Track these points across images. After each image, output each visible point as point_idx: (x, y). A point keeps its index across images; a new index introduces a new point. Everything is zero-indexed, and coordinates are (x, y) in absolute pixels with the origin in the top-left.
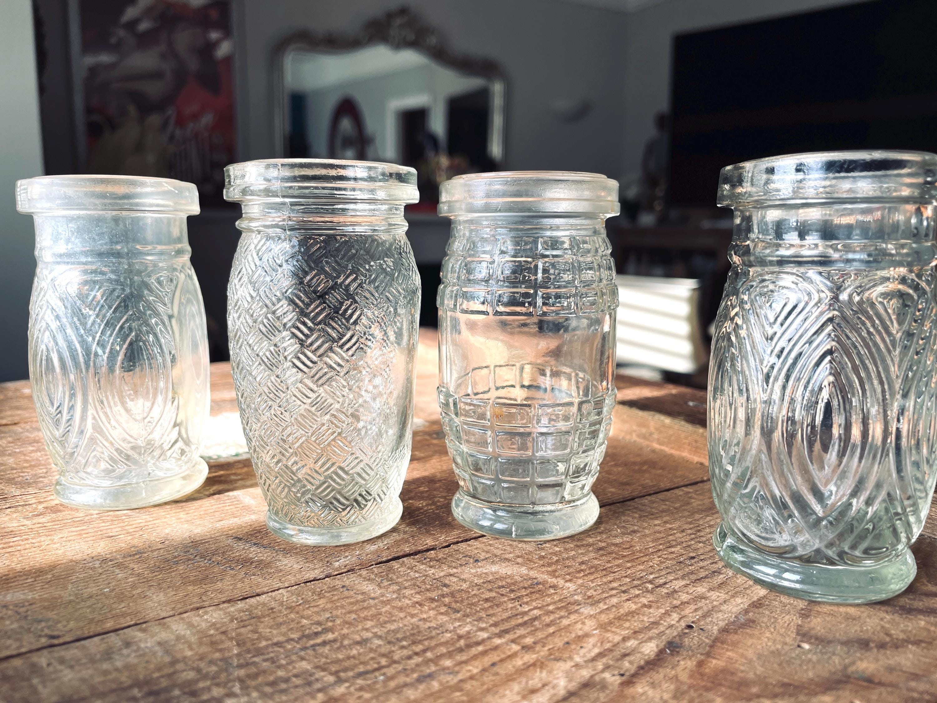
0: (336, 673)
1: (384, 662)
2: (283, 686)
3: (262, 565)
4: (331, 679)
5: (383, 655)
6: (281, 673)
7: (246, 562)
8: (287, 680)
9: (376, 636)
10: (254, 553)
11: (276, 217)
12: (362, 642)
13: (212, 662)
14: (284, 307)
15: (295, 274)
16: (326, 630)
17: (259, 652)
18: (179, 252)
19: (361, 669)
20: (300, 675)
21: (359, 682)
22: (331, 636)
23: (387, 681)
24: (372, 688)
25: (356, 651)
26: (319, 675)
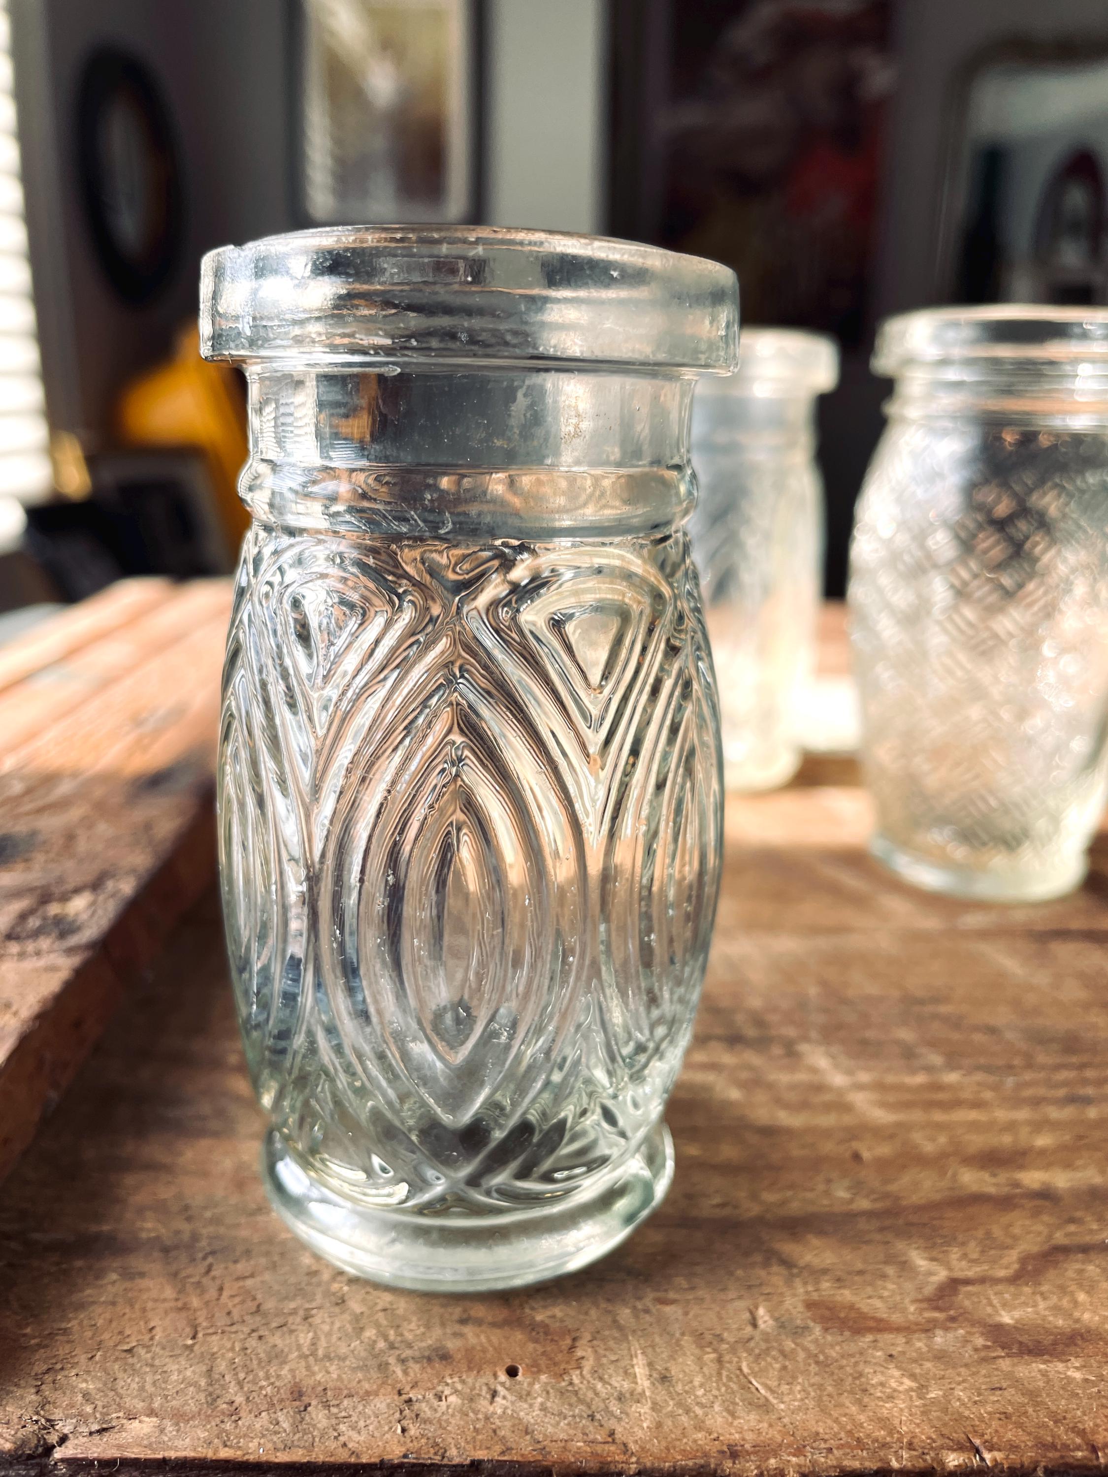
0: (948, 1055)
1: (1017, 1061)
3: (858, 901)
4: (939, 1060)
5: (1019, 1053)
6: (871, 1034)
7: (835, 891)
8: (880, 1044)
9: (1011, 1027)
10: (850, 880)
11: (948, 401)
12: (992, 1030)
13: (784, 996)
16: (938, 1001)
17: (845, 1002)
18: (791, 445)
19: (982, 1061)
20: (898, 1042)
21: (979, 1077)
22: (944, 1009)
23: (1019, 1086)
24: (995, 1088)
25: (978, 1038)
26: (923, 1050)
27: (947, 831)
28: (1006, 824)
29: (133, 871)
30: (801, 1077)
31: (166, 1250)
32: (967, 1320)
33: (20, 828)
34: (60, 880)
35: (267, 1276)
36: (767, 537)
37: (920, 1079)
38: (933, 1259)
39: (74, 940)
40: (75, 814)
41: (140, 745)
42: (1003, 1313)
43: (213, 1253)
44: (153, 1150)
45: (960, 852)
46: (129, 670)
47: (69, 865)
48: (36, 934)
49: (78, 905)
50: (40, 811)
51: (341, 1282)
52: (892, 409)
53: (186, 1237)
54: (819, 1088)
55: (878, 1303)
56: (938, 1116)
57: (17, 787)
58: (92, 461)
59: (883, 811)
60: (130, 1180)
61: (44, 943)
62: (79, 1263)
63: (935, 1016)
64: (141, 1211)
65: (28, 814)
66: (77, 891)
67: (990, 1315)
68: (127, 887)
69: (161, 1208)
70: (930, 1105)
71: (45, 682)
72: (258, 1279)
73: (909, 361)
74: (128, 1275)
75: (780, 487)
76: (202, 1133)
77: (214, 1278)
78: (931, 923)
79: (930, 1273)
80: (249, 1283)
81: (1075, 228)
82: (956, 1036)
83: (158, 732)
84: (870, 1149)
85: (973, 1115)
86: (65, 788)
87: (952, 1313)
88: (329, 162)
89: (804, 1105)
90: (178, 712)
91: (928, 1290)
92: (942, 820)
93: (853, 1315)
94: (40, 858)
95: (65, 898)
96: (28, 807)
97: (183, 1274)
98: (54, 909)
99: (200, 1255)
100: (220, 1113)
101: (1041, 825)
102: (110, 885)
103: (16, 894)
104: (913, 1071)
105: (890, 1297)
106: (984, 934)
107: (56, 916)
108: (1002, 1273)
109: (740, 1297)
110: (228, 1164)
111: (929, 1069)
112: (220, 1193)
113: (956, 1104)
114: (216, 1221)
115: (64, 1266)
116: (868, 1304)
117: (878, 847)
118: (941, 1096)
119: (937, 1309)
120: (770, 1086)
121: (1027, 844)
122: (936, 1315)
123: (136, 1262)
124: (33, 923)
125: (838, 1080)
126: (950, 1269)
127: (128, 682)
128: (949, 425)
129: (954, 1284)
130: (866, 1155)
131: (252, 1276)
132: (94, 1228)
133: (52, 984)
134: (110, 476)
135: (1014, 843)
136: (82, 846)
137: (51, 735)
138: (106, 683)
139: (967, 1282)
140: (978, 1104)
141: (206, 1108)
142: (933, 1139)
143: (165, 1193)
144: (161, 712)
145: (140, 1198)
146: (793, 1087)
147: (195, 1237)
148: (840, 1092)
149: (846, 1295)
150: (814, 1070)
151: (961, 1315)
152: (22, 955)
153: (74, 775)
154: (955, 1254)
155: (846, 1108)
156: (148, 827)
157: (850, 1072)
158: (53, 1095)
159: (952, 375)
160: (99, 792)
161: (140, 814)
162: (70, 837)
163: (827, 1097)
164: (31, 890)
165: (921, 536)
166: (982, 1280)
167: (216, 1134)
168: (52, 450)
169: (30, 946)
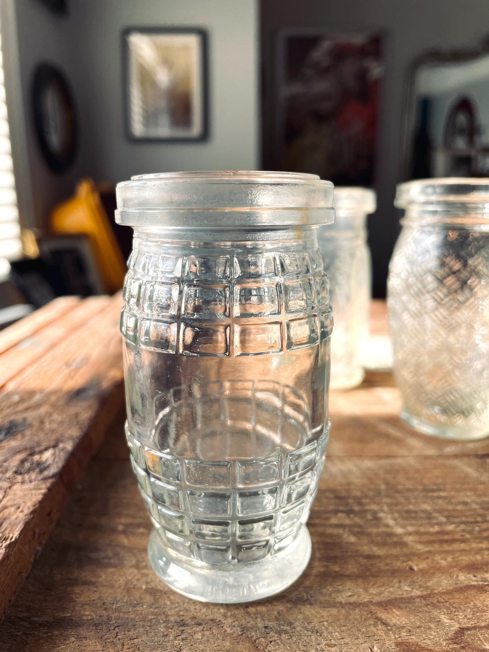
0: (447, 517)
1: (479, 519)
2: (413, 515)
3: (398, 441)
4: (444, 520)
5: (479, 515)
6: (411, 507)
7: (387, 436)
8: (416, 512)
9: (474, 502)
10: (392, 431)
11: (429, 219)
12: (465, 503)
13: (369, 490)
14: (430, 279)
15: (439, 258)
16: (439, 490)
17: (398, 492)
18: (357, 237)
19: (464, 519)
20: (423, 511)
21: (462, 527)
22: (442, 494)
23: (481, 531)
24: (471, 532)
25: (459, 507)
26: (436, 515)
27: (436, 409)
28: (464, 406)
29: (71, 438)
30: (382, 529)
31: (96, 625)
32: (469, 648)
33: (19, 418)
34: (38, 444)
35: (144, 638)
36: (348, 277)
37: (436, 529)
38: (451, 619)
39: (46, 473)
40: (43, 410)
41: (70, 376)
42: (486, 644)
43: (118, 626)
44: (86, 574)
45: (443, 418)
46: (62, 339)
47: (42, 435)
48: (29, 471)
49: (48, 455)
50: (27, 409)
51: (179, 640)
52: (404, 222)
53: (105, 618)
54: (391, 535)
55: (429, 642)
56: (446, 547)
57: (16, 398)
58: (39, 241)
59: (406, 400)
60: (77, 590)
61: (33, 475)
62: (56, 633)
63: (439, 498)
64: (83, 605)
65: (21, 411)
66: (46, 449)
67: (480, 645)
68: (69, 446)
69: (92, 604)
70: (442, 542)
71: (25, 346)
72: (140, 640)
73: (412, 202)
74: (80, 638)
75: (352, 255)
76: (109, 565)
77: (119, 639)
78: (431, 451)
79: (450, 626)
80: (136, 641)
81: (462, 132)
82: (450, 507)
83: (77, 369)
84: (417, 565)
85: (463, 546)
86: (37, 398)
87: (462, 645)
88: (141, 111)
89: (384, 544)
90: (86, 360)
91: (451, 634)
92: (434, 403)
93: (417, 648)
94: (28, 433)
95: (41, 452)
96: (21, 407)
97: (105, 637)
98: (36, 458)
99: (112, 628)
100: (117, 555)
101: (479, 406)
102: (61, 445)
103: (18, 451)
104: (432, 525)
105: (433, 639)
106: (456, 456)
107: (37, 461)
108: (483, 624)
109: (365, 642)
110: (122, 581)
111: (439, 524)
112: (119, 596)
113: (454, 541)
114: (118, 610)
115: (49, 634)
116: (424, 643)
117: (404, 415)
118: (446, 537)
119: (455, 643)
120: (368, 535)
121: (473, 414)
122: (455, 646)
123: (83, 632)
124: (27, 465)
125: (399, 530)
126: (459, 623)
127: (63, 346)
128: (431, 229)
129: (462, 631)
130: (415, 568)
131: (137, 638)
132: (62, 615)
133: (38, 496)
134: (47, 247)
135: (467, 414)
136: (47, 426)
137: (30, 371)
138: (53, 346)
139: (468, 629)
140: (463, 541)
141: (110, 553)
142: (445, 560)
143: (95, 596)
144: (78, 360)
145: (82, 599)
146: (378, 535)
147: (109, 618)
148: (400, 536)
149: (413, 639)
150: (387, 526)
151: (467, 646)
152: (23, 482)
153: (41, 391)
154: (461, 615)
155: (404, 544)
156: (77, 415)
157: (403, 527)
158: (39, 548)
159: (431, 208)
160: (53, 398)
161: (72, 410)
162: (42, 422)
163: (395, 539)
164: (25, 449)
165: (420, 278)
166: (475, 628)
167: (115, 566)
168: (22, 237)
169: (27, 477)
